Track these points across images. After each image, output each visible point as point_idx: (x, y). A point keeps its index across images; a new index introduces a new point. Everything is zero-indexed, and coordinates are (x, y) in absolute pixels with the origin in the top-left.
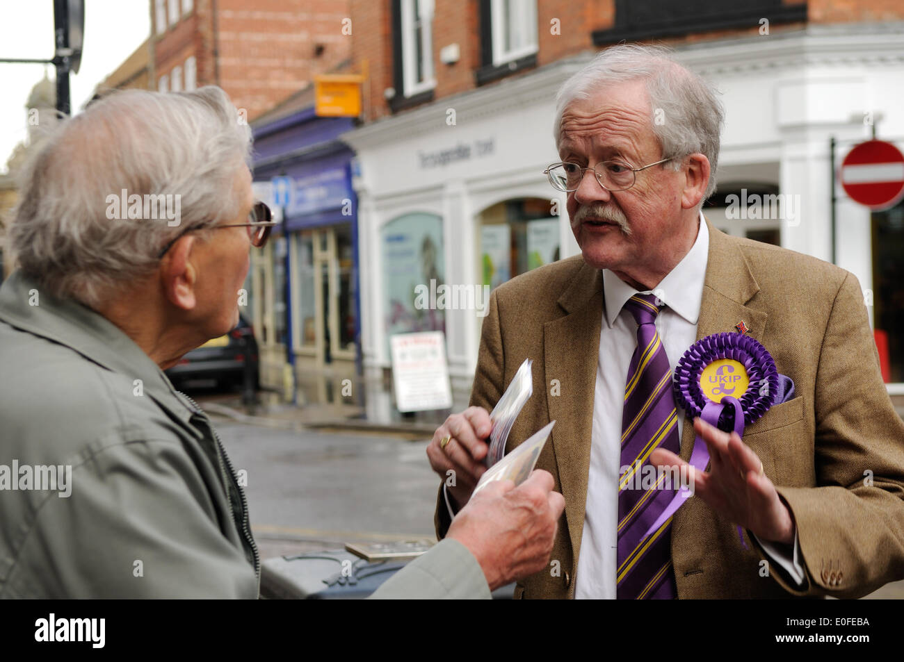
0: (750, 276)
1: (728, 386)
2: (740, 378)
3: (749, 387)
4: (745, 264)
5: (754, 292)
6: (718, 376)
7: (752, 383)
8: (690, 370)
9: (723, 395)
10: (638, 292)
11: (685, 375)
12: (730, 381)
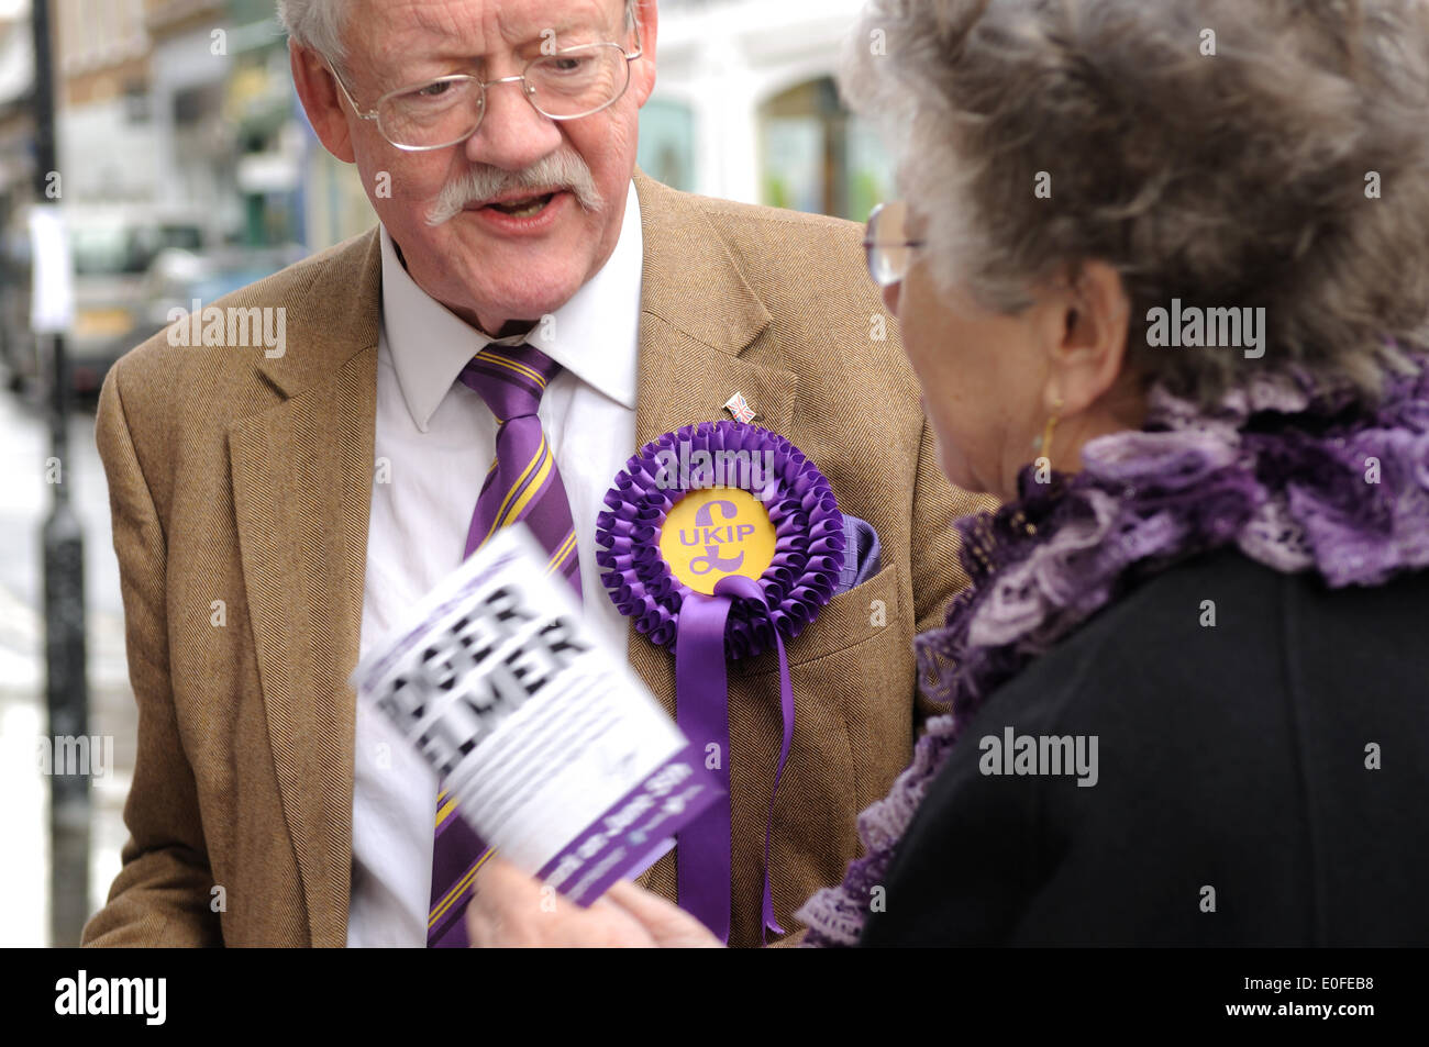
0: (742, 288)
1: (727, 551)
2: (752, 529)
3: (778, 551)
4: (725, 258)
5: (760, 325)
6: (701, 529)
7: (787, 541)
8: (637, 519)
9: (718, 575)
10: (493, 340)
11: (623, 533)
12: (731, 539)
